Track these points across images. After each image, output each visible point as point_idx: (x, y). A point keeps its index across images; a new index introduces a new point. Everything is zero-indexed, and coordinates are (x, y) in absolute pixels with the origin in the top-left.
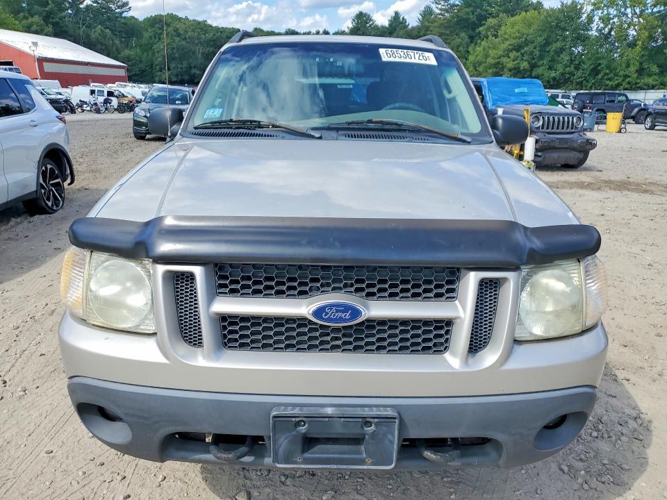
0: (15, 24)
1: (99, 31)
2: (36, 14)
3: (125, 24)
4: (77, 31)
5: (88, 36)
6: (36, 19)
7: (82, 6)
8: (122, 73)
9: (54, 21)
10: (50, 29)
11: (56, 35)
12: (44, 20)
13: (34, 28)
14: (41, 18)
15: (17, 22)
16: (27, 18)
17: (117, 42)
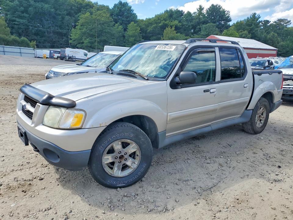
0: (236, 35)
1: (272, 35)
2: (246, 30)
3: (286, 30)
4: (262, 35)
5: (266, 37)
6: (246, 32)
7: (268, 25)
8: (275, 52)
9: (253, 32)
10: (250, 35)
11: (252, 38)
12: (249, 32)
13: (243, 36)
14: (247, 31)
15: (237, 34)
16: (242, 32)
17: (279, 39)
